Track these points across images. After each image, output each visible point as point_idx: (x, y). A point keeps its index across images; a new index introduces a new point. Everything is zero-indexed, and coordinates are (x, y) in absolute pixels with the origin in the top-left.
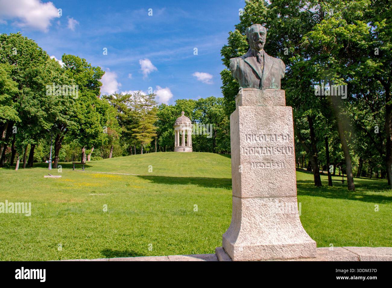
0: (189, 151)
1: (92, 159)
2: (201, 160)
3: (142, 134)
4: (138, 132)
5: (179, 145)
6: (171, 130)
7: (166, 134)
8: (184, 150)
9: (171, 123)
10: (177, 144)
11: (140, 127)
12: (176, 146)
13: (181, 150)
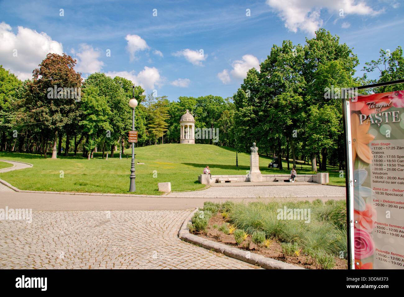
0: (193, 143)
1: (118, 149)
2: (206, 151)
3: (157, 129)
4: (154, 128)
5: (184, 138)
6: (176, 124)
7: (172, 128)
8: (188, 142)
9: (176, 118)
10: (182, 137)
11: (155, 123)
12: (181, 138)
13: (186, 142)
